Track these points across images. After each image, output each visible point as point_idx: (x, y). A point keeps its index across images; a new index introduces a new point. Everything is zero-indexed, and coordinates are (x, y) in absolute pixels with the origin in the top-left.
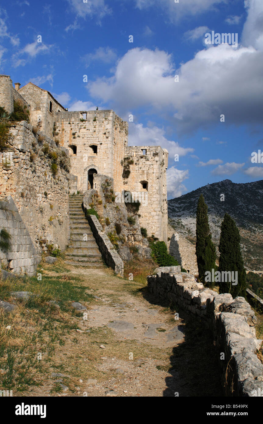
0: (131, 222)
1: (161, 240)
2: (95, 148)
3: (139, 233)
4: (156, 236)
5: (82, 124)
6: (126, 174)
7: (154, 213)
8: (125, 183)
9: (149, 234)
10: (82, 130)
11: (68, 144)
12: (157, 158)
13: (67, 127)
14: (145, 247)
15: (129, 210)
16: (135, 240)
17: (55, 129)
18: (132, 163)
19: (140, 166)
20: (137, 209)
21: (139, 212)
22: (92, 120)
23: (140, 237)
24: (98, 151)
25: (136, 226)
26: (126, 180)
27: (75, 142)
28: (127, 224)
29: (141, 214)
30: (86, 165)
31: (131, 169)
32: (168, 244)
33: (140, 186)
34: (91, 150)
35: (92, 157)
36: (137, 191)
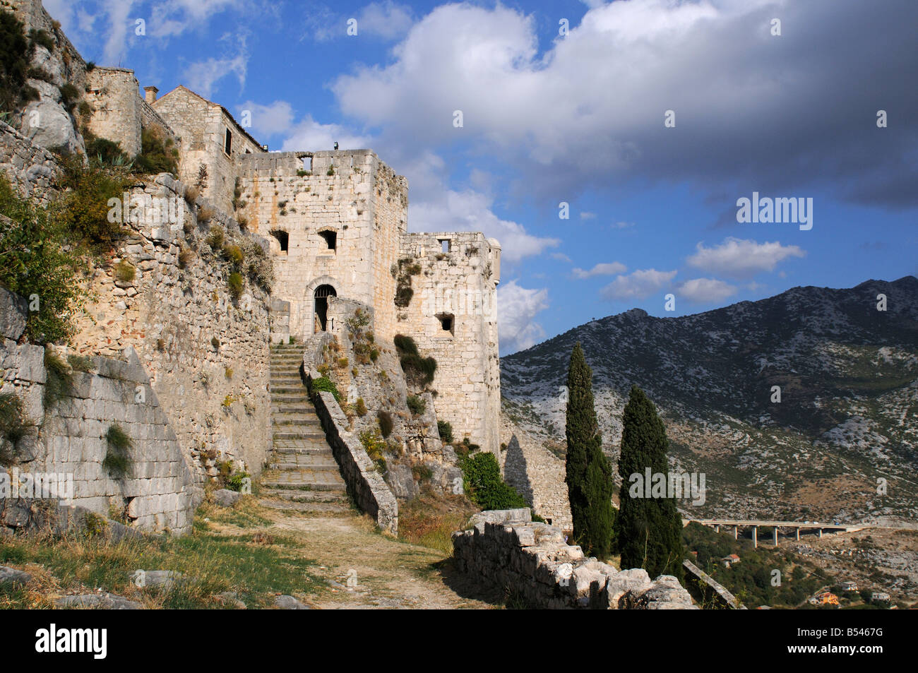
0: (416, 407)
1: (485, 449)
2: (330, 238)
3: (434, 432)
4: (473, 441)
5: (300, 180)
6: (404, 296)
7: (469, 388)
8: (402, 318)
9: (458, 436)
10: (302, 196)
11: (269, 227)
12: (474, 260)
13: (266, 189)
14: (448, 465)
15: (410, 381)
16: (424, 451)
17: (237, 194)
18: (416, 270)
19: (435, 278)
20: (430, 378)
21: (434, 385)
22: (324, 173)
23: (437, 444)
24: (338, 243)
25: (426, 418)
26: (404, 311)
27: (284, 224)
28: (407, 412)
29: (440, 390)
30: (309, 277)
31: (414, 286)
32: (501, 458)
33: (438, 324)
34: (322, 242)
35: (324, 259)
36: (428, 338)
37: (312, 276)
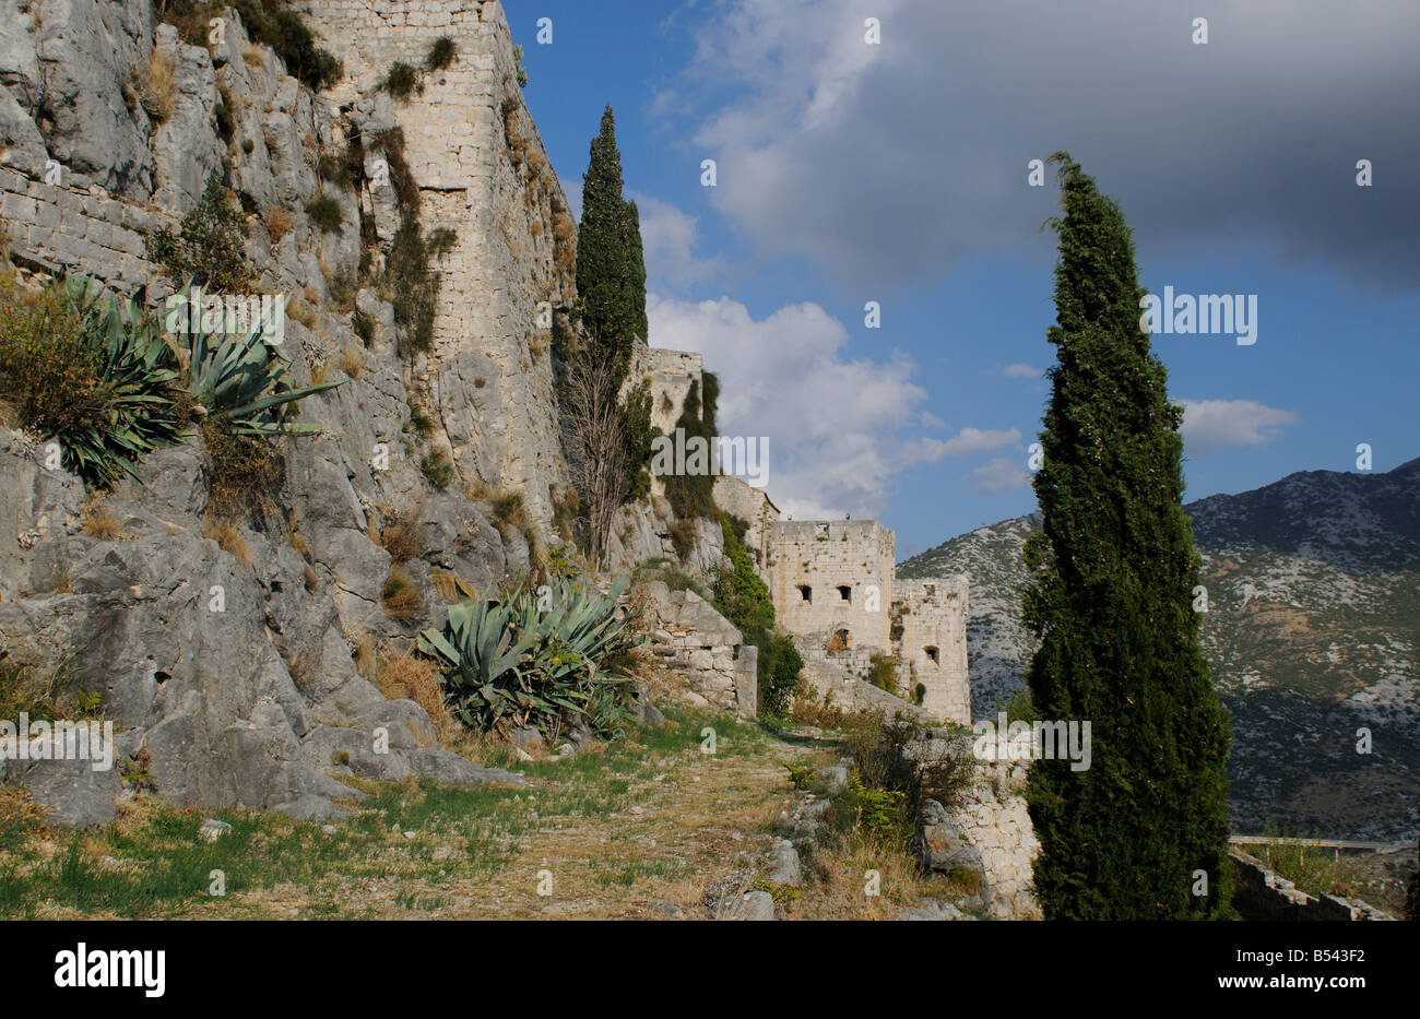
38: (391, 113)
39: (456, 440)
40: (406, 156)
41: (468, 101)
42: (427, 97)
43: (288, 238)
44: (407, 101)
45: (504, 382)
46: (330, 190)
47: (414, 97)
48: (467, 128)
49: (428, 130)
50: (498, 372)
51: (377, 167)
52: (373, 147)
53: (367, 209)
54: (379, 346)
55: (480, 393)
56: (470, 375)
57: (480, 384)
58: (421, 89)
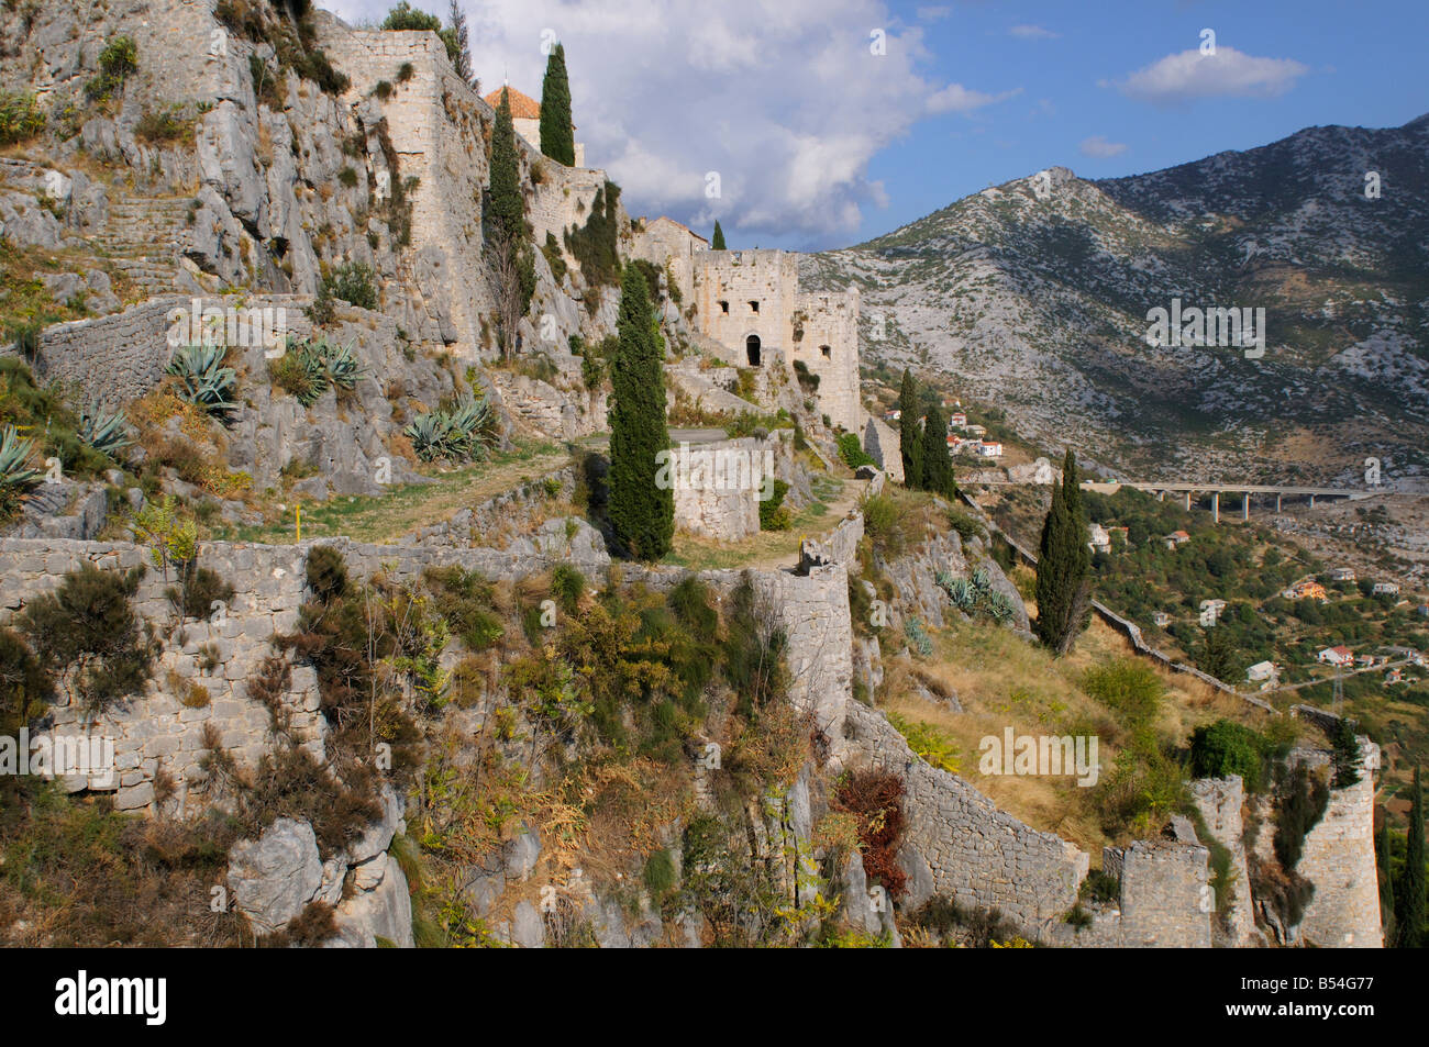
0: (809, 407)
1: (851, 432)
2: (755, 305)
3: (821, 423)
4: (844, 427)
5: (734, 269)
6: (798, 335)
7: (840, 393)
8: (797, 349)
9: (834, 424)
10: (736, 279)
11: (716, 299)
12: (843, 312)
13: (713, 275)
14: (829, 442)
15: (804, 390)
16: (815, 433)
17: (695, 278)
18: (805, 318)
19: (818, 322)
20: (816, 388)
21: (819, 392)
22: (749, 266)
23: (822, 429)
24: (760, 309)
25: (815, 414)
26: (798, 344)
27: (725, 297)
28: (804, 411)
29: (822, 394)
30: (743, 331)
31: (805, 329)
32: (861, 436)
33: (820, 352)
34: (750, 307)
35: (752, 319)
36: (815, 362)
37: (745, 331)
38: (378, 109)
39: (426, 296)
40: (390, 134)
41: (422, 101)
42: (400, 98)
43: (332, 199)
44: (387, 101)
45: (450, 262)
46: (350, 162)
47: (391, 98)
48: (422, 117)
49: (400, 118)
50: (446, 256)
51: (373, 144)
52: (372, 133)
53: (370, 170)
54: (382, 248)
55: (437, 270)
56: (431, 260)
57: (436, 265)
58: (395, 94)
